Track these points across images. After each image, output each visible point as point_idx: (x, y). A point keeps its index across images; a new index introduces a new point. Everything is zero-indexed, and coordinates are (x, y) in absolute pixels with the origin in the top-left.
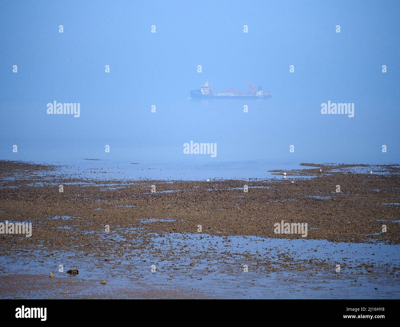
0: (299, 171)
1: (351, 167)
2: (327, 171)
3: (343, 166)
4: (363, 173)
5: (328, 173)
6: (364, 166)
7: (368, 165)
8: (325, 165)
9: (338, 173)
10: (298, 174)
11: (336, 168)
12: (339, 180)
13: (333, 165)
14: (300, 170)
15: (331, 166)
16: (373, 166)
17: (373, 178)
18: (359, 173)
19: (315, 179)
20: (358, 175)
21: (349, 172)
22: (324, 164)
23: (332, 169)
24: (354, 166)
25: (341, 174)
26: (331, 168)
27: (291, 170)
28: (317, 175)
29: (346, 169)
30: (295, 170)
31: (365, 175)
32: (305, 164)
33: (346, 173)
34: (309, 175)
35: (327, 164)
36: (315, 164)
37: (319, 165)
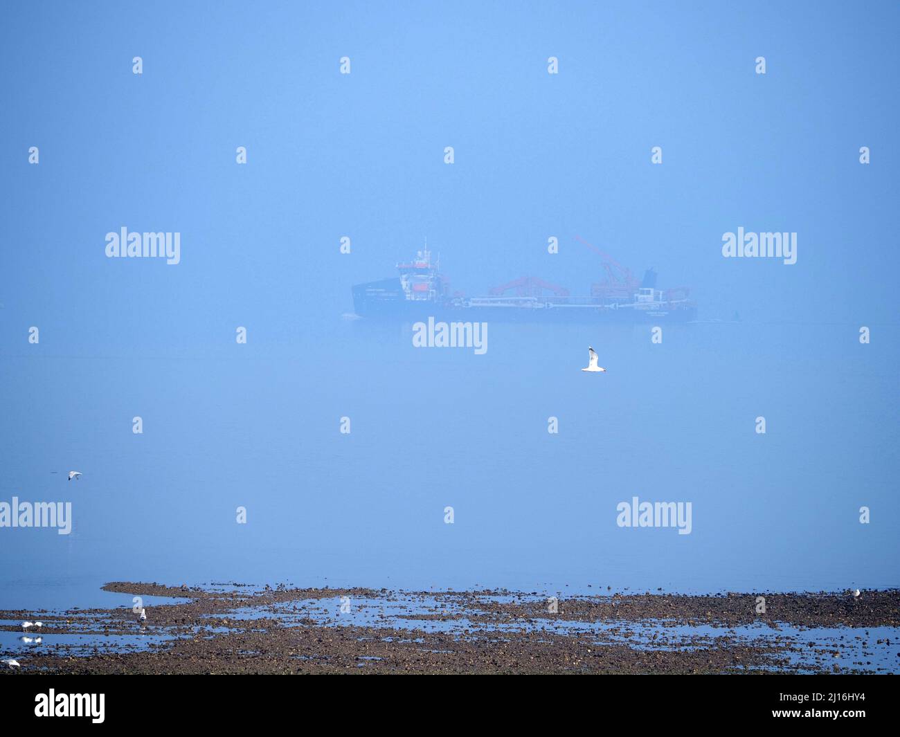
0: (98, 616)
1: (314, 600)
2: (214, 616)
3: (281, 594)
4: (363, 624)
5: (219, 623)
6: (368, 594)
7: (383, 590)
8: (209, 589)
9: (261, 622)
10: (95, 627)
11: (253, 601)
12: (264, 652)
13: (241, 589)
14: (102, 611)
15: (232, 597)
16: (403, 597)
17: (405, 644)
18: (346, 625)
19: (165, 647)
20: (340, 631)
21: (304, 621)
22: (203, 587)
23: (237, 606)
24: (326, 593)
25: (272, 626)
26: (234, 601)
27: (67, 612)
28: (172, 633)
29: (295, 608)
30: (83, 612)
31: (371, 631)
32: (122, 584)
33: (291, 623)
34: (138, 634)
35: (216, 587)
36: (168, 586)
37: (183, 592)
